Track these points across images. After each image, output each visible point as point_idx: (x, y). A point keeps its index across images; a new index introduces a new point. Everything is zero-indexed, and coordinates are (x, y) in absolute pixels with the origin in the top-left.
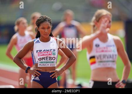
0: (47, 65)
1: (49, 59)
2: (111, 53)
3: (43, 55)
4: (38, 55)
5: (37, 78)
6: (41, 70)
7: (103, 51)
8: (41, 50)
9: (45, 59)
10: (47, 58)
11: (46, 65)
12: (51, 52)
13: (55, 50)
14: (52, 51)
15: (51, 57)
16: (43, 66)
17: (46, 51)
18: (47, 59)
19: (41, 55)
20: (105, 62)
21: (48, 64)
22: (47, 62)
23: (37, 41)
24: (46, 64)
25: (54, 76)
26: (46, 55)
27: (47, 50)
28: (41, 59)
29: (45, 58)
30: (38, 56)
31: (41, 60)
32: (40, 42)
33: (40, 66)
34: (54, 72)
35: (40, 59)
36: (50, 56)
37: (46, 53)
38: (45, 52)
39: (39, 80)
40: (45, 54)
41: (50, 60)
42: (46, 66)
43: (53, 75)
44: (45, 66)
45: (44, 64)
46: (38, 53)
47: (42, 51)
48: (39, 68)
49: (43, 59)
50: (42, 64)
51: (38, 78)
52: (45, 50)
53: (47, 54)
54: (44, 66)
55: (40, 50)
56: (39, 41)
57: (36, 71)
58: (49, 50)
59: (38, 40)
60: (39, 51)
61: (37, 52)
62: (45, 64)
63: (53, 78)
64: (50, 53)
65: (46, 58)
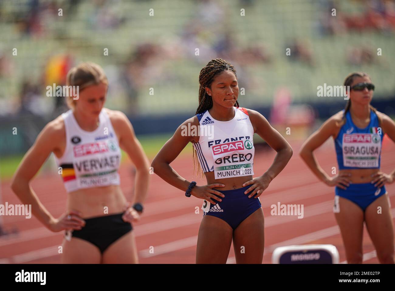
0: (235, 173)
1: (238, 159)
2: (108, 155)
3: (226, 151)
4: (214, 152)
5: (217, 208)
6: (223, 185)
7: (89, 153)
8: (220, 141)
9: (230, 159)
10: (234, 156)
11: (233, 173)
12: (242, 142)
13: (249, 137)
14: (244, 140)
15: (243, 155)
16: (226, 177)
17: (230, 141)
18: (235, 160)
19: (222, 153)
20: (95, 175)
21: (238, 170)
22: (235, 167)
23: (206, 120)
24: (233, 170)
25: (254, 193)
26: (231, 150)
27: (232, 139)
28: (221, 160)
29: (229, 157)
30: (215, 154)
31: (221, 162)
32: (213, 122)
33: (220, 177)
34: (252, 185)
35: (218, 162)
36: (241, 152)
37: (231, 145)
38: (229, 144)
39: (222, 211)
40: (230, 148)
41: (241, 161)
42: (233, 176)
43: (250, 189)
44: (231, 176)
45: (228, 171)
46: (213, 147)
47: (222, 143)
48: (218, 181)
49: (226, 161)
50: (224, 171)
51: (219, 208)
52: (228, 140)
53: (234, 147)
54: (229, 177)
55: (216, 141)
56: (210, 120)
57: (212, 191)
58: (236, 138)
59: (208, 118)
60: (214, 144)
61: (209, 145)
62: (230, 170)
63: (250, 197)
64: (241, 146)
65: (233, 158)
